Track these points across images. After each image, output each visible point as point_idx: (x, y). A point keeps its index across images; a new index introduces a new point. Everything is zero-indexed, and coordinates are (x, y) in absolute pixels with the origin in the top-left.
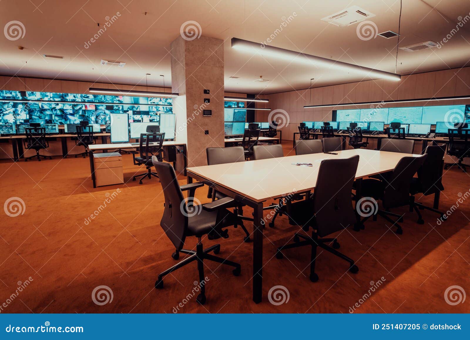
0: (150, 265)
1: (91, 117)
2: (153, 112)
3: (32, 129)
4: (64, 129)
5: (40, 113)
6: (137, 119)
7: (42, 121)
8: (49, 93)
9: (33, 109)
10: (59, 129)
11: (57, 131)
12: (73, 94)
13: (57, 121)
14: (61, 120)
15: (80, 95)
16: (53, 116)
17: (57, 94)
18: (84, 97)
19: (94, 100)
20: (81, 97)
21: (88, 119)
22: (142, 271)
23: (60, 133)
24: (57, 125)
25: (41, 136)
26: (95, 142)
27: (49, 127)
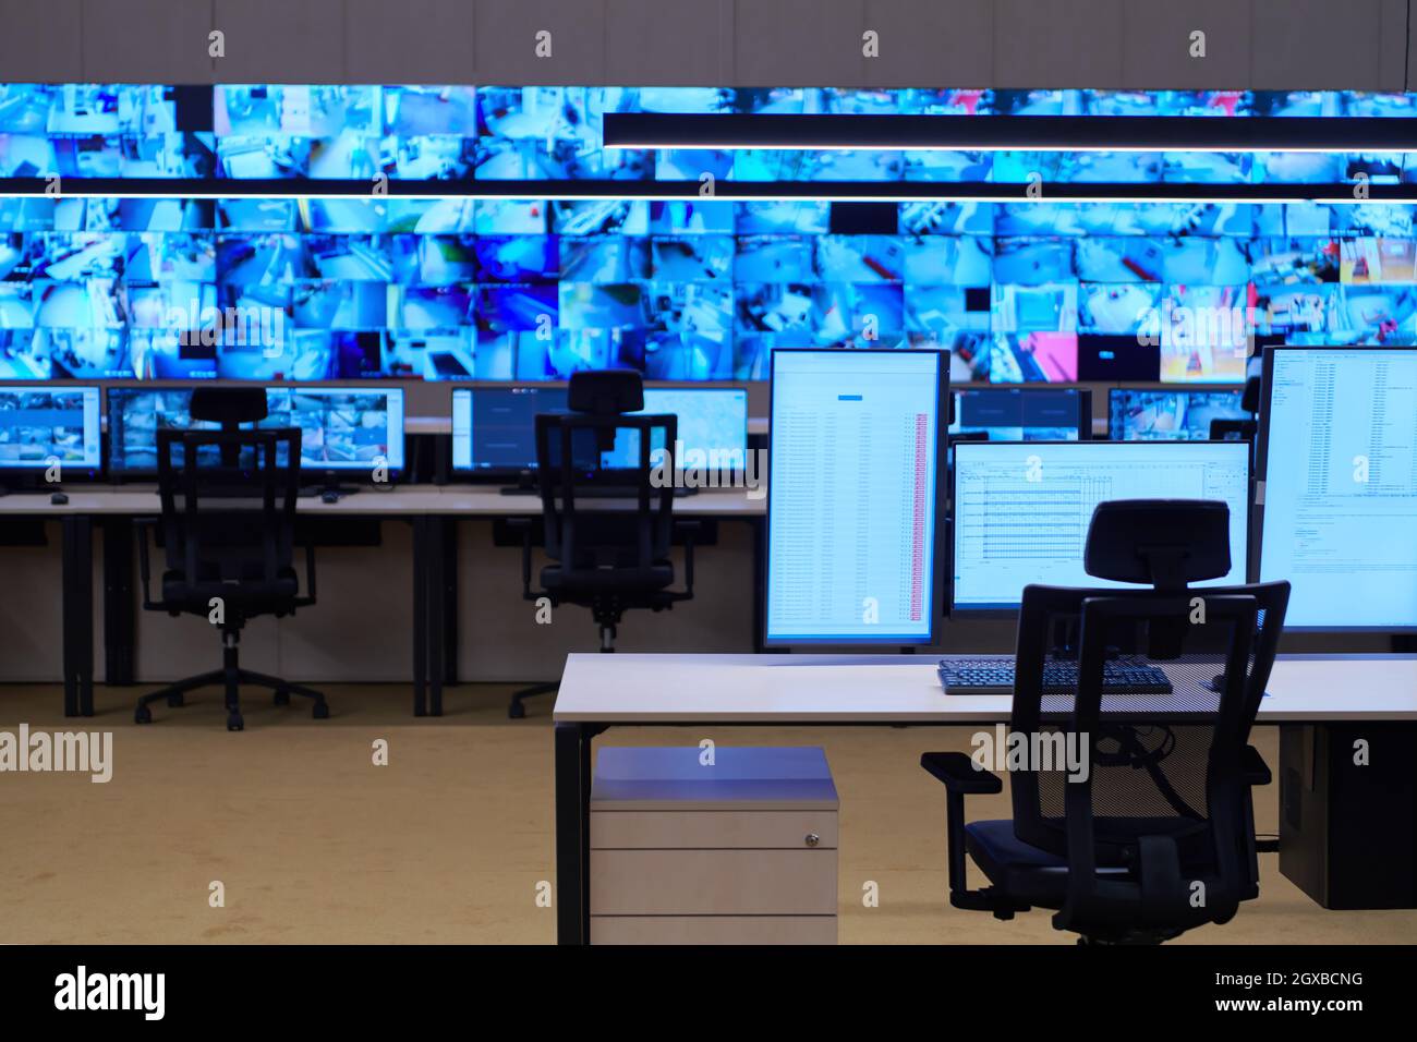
1: (697, 304)
2: (1295, 246)
3: (208, 437)
4: (447, 440)
5: (297, 274)
6: (1119, 328)
7: (308, 345)
8: (377, 90)
9: (256, 235)
10: (411, 441)
11: (395, 458)
12: (560, 90)
13: (418, 345)
14: (452, 333)
16: (394, 294)
17: (439, 98)
21: (663, 327)
23: (414, 475)
24: (395, 397)
25: (257, 503)
26: (690, 580)
27: (333, 417)
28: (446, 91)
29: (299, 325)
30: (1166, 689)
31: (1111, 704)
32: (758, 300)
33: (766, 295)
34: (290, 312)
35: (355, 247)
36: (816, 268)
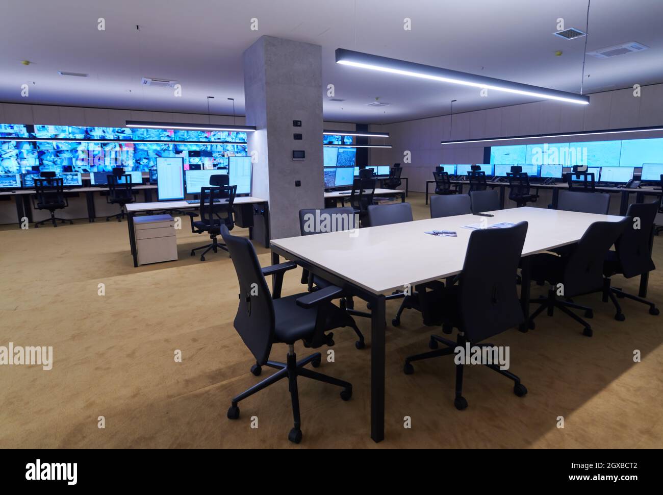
0: (219, 384)
2: (219, 152)
3: (44, 180)
4: (90, 180)
6: (195, 165)
8: (67, 127)
10: (83, 181)
11: (80, 183)
12: (102, 128)
13: (79, 168)
15: (111, 129)
16: (74, 160)
18: (118, 132)
19: (131, 135)
20: (113, 131)
21: (123, 164)
22: (207, 392)
23: (84, 186)
24: (79, 174)
25: (56, 191)
26: (135, 198)
27: (68, 177)
28: (80, 127)
29: (56, 165)
30: (220, 201)
31: (214, 203)
32: (139, 160)
33: (140, 159)
34: (54, 162)
35: (65, 152)
36: (148, 155)
